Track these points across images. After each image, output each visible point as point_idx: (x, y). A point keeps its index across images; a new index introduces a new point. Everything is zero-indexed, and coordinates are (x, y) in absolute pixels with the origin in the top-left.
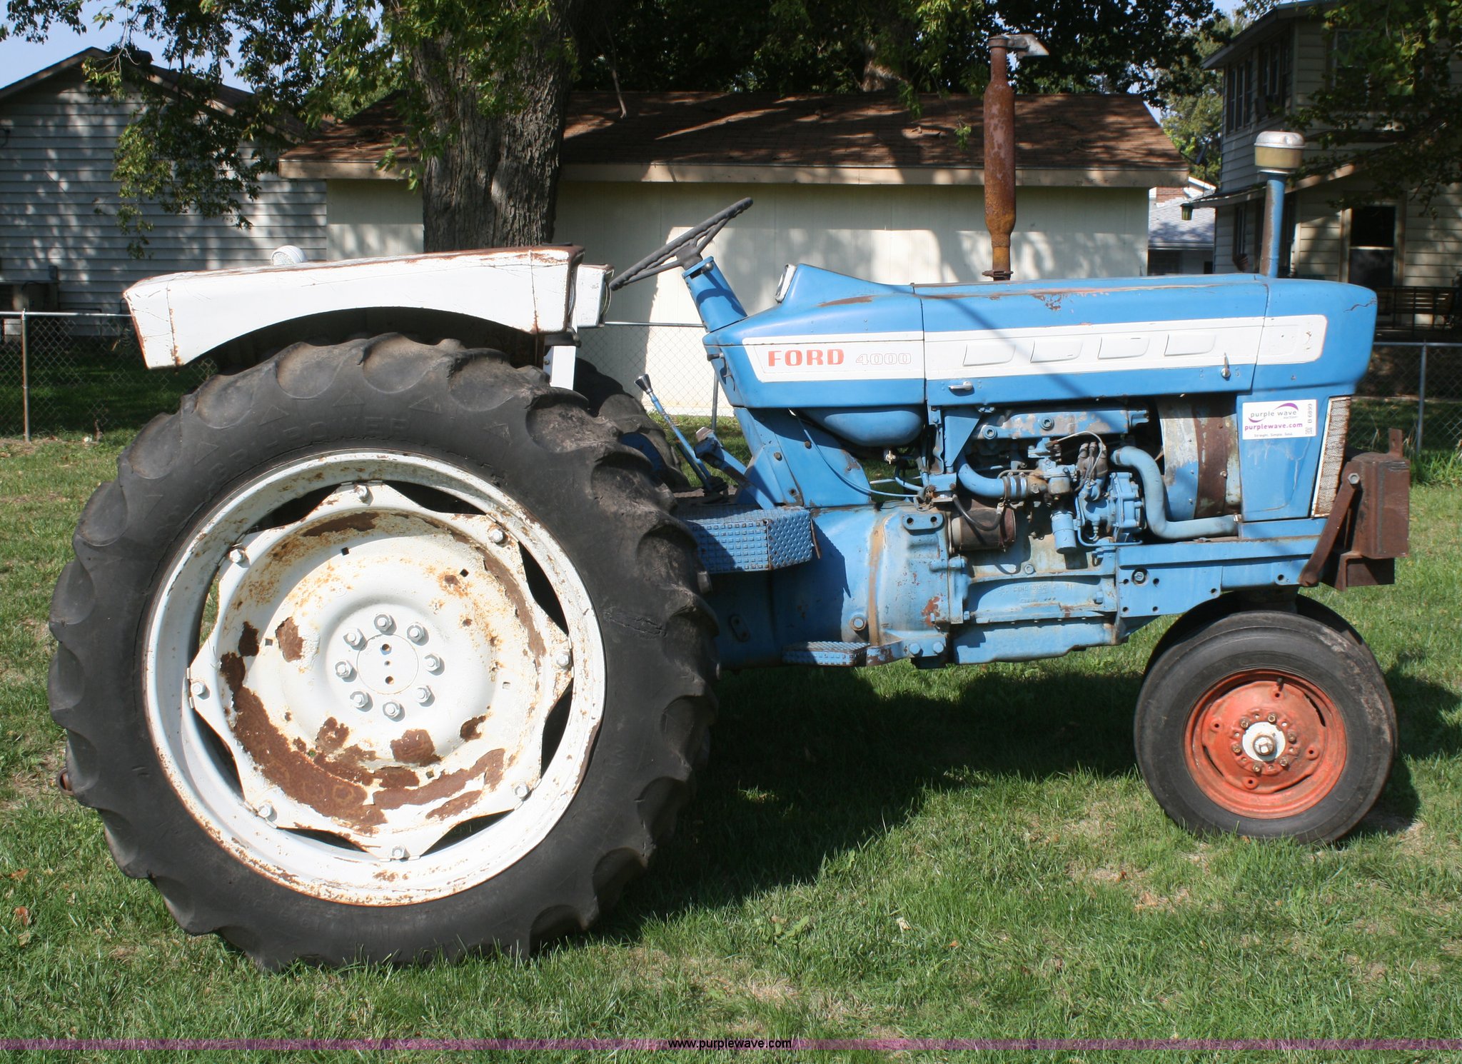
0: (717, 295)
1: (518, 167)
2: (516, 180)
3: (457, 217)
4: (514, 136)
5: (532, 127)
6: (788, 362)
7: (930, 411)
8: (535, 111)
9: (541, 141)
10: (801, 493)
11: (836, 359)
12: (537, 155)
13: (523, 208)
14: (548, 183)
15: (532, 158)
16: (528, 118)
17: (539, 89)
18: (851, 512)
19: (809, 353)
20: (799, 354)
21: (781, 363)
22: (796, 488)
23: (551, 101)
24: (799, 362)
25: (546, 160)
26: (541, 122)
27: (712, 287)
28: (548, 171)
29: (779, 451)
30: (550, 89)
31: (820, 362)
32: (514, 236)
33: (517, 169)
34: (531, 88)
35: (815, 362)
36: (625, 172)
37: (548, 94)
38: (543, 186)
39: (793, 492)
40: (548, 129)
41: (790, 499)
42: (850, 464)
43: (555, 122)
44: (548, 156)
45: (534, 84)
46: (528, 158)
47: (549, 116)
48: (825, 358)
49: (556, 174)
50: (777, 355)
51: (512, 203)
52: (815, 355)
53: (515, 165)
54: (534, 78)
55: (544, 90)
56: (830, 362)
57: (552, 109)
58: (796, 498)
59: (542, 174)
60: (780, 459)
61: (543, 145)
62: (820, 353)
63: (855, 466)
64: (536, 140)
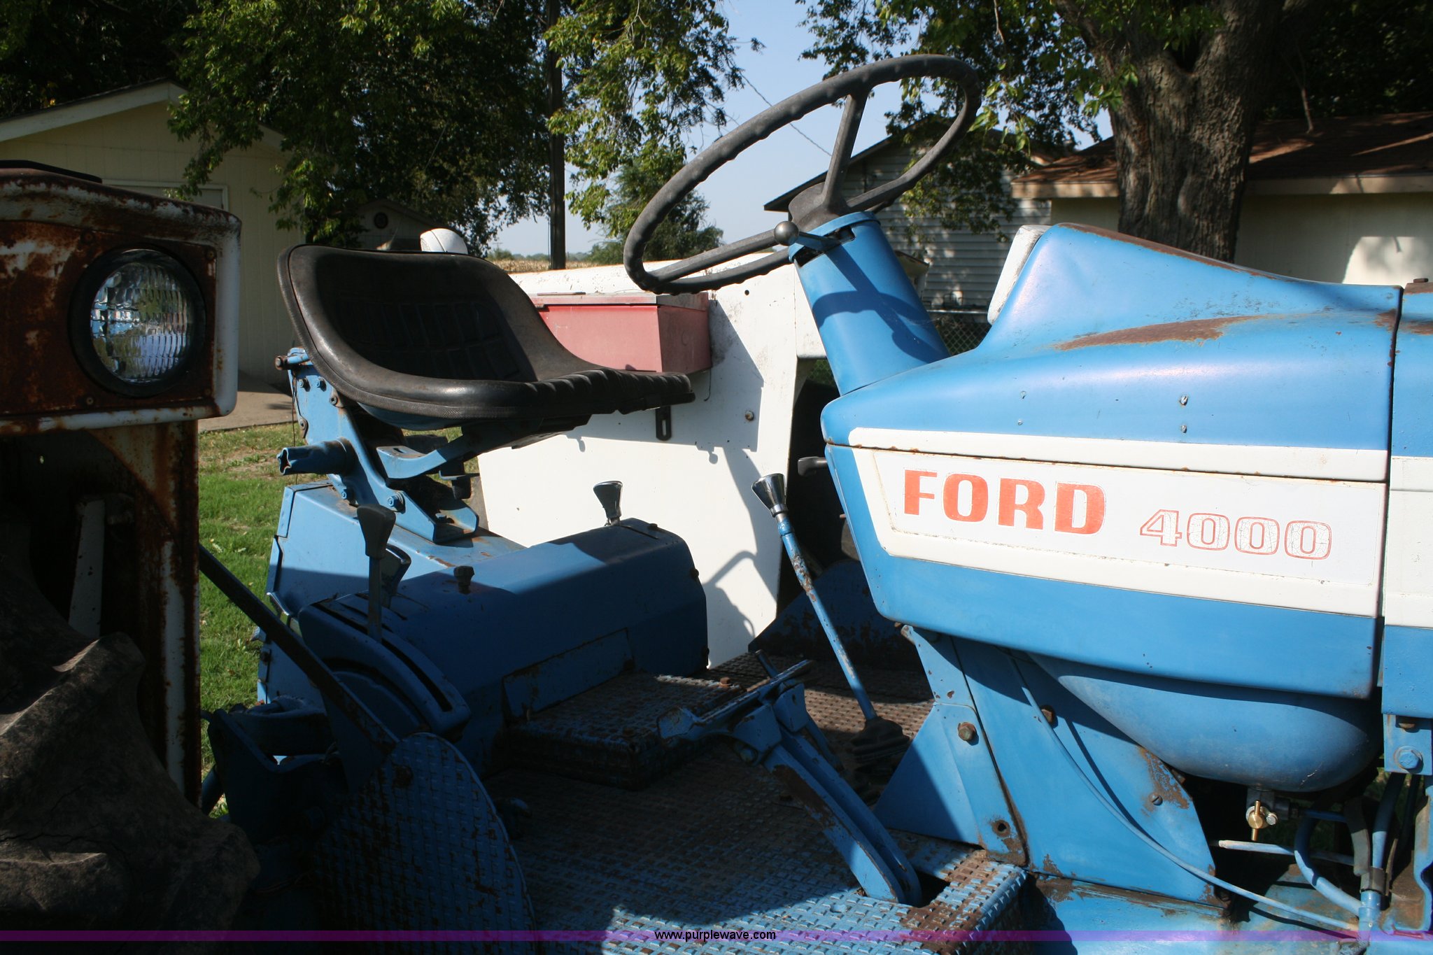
0: (855, 309)
1: (1203, 183)
2: (1201, 194)
3: (1146, 228)
4: (1200, 153)
5: (1219, 145)
6: (951, 509)
7: (1391, 732)
8: (1222, 131)
9: (1226, 158)
10: (1021, 834)
11: (1079, 517)
12: (1222, 171)
13: (1206, 219)
14: (1232, 196)
15: (1217, 174)
16: (1214, 138)
17: (1226, 110)
18: (1156, 910)
19: (1008, 488)
20: (980, 487)
21: (932, 508)
22: (1008, 818)
23: (1238, 120)
24: (978, 512)
25: (1230, 176)
26: (1227, 141)
27: (845, 286)
28: (1233, 185)
29: (973, 721)
30: (1237, 110)
31: (1035, 521)
32: (1197, 244)
33: (1202, 184)
34: (1220, 110)
35: (1020, 516)
36: (1314, 185)
37: (1235, 114)
38: (1227, 198)
39: (1001, 827)
40: (1234, 147)
41: (994, 842)
42: (1159, 786)
43: (1241, 139)
44: (1233, 171)
45: (1222, 106)
46: (1213, 173)
47: (1236, 135)
48: (1049, 509)
49: (1240, 190)
50: (925, 485)
51: (1196, 215)
52: (1022, 495)
53: (1200, 180)
54: (1222, 100)
55: (1231, 111)
56: (1064, 523)
57: (1239, 129)
58: (1008, 843)
59: (1227, 188)
60: (973, 740)
61: (1229, 161)
62: (1037, 493)
63: (1174, 797)
64: (1221, 157)
